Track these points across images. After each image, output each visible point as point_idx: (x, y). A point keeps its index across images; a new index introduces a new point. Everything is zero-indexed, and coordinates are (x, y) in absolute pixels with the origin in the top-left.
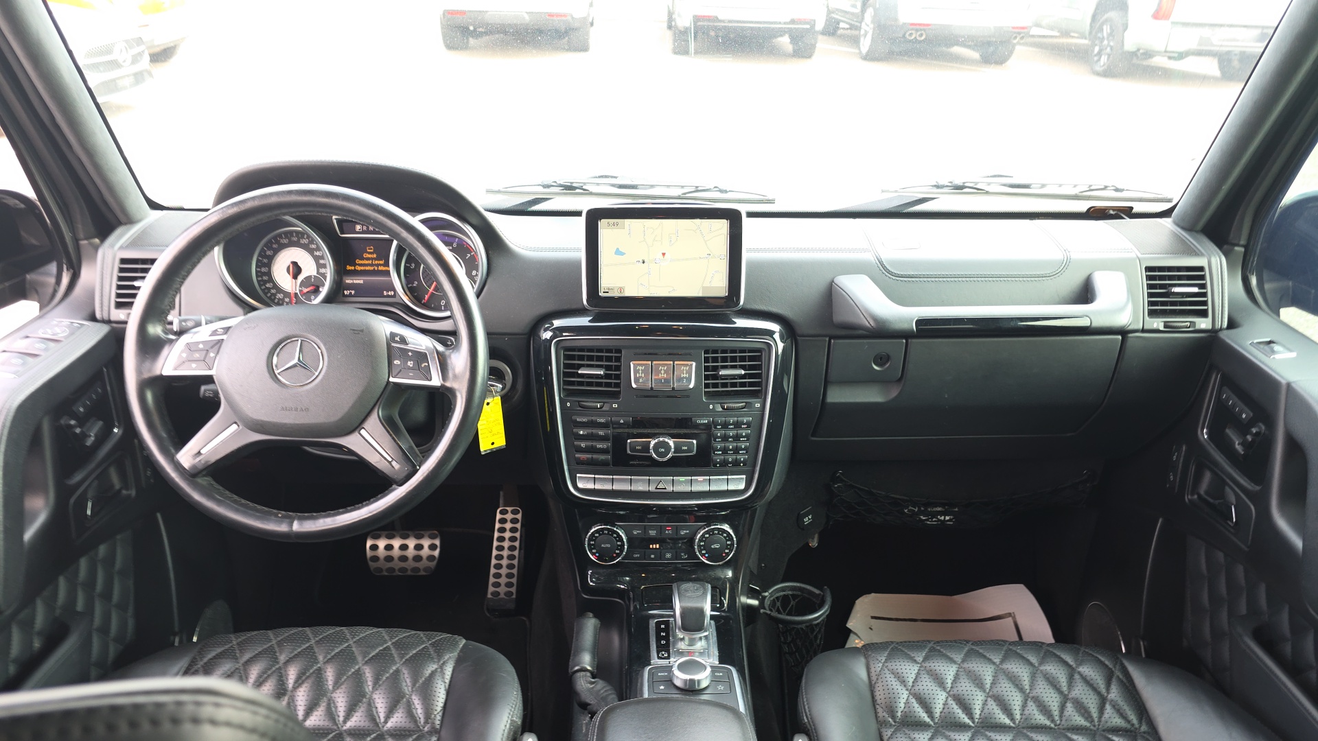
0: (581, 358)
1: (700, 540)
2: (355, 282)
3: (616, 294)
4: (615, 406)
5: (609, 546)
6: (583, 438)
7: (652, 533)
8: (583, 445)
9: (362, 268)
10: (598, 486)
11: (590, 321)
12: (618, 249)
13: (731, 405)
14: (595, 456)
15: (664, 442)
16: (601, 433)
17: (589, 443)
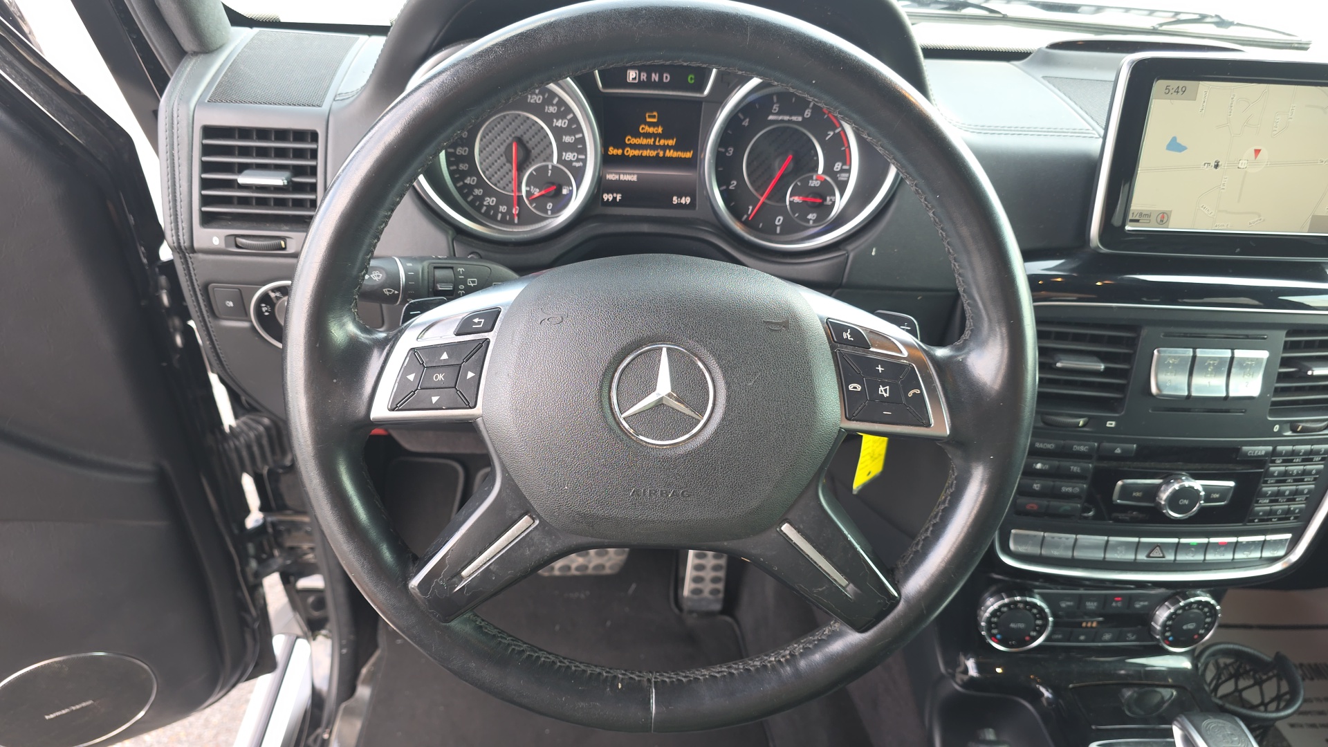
0: (1062, 338)
1: (1168, 618)
2: (623, 178)
3: (1153, 224)
4: (1112, 424)
5: (1022, 626)
6: (1040, 474)
7: (1091, 605)
8: (1037, 486)
9: (637, 153)
12: (1174, 139)
13: (1308, 425)
14: (1056, 504)
15: (1189, 486)
16: (1075, 469)
17: (1049, 483)
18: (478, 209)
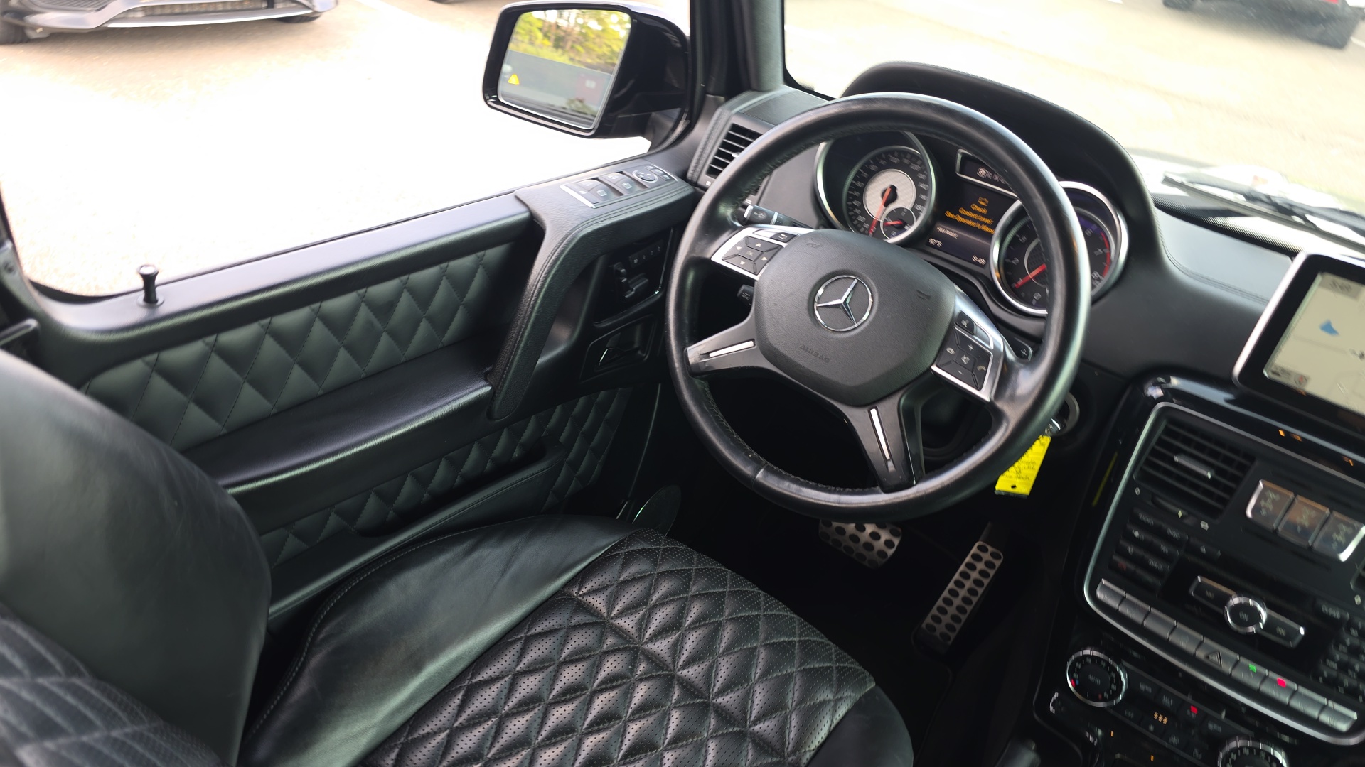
0: (1187, 441)
1: (1235, 750)
2: (949, 233)
3: (1291, 382)
4: (1205, 525)
5: (1098, 682)
6: (1135, 542)
7: (1167, 702)
8: (1130, 550)
9: (963, 220)
10: (1124, 609)
11: (1228, 401)
12: (1329, 323)
14: (1140, 572)
15: (1255, 608)
16: (1164, 549)
17: (1140, 552)
18: (852, 221)
